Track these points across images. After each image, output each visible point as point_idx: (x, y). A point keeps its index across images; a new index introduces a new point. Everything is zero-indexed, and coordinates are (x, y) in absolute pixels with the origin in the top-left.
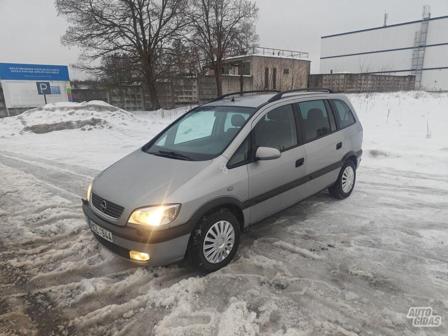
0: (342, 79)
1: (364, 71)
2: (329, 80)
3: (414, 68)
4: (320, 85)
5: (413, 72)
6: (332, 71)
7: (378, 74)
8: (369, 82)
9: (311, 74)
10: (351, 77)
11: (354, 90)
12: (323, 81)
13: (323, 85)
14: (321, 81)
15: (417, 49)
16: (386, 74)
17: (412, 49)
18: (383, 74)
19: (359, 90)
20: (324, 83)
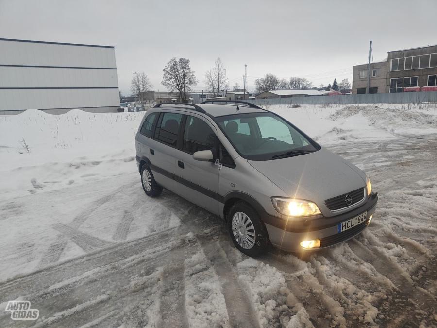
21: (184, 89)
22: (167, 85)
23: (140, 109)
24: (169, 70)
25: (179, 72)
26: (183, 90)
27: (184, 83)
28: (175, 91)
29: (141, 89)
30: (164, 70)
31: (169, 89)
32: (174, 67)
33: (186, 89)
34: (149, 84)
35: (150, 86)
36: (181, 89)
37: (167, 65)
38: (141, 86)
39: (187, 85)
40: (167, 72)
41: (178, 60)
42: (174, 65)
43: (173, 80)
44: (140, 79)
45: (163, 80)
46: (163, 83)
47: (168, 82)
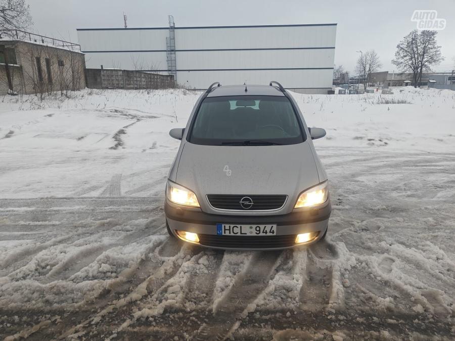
0: (121, 76)
1: (138, 69)
2: (108, 76)
3: (170, 68)
4: (99, 80)
5: (170, 72)
6: (102, 66)
7: (149, 72)
8: (143, 80)
9: (86, 68)
10: (127, 73)
11: (132, 86)
12: (102, 76)
13: (102, 81)
14: (100, 75)
15: (170, 52)
16: (154, 73)
17: (166, 52)
18: (152, 73)
19: (136, 86)
20: (103, 78)
21: (421, 70)
22: (398, 64)
23: (352, 92)
24: (404, 46)
25: (419, 48)
26: (419, 70)
27: (421, 62)
28: (407, 72)
29: (367, 69)
30: (398, 46)
31: (400, 69)
32: (413, 42)
33: (424, 69)
34: (378, 64)
35: (379, 66)
36: (417, 68)
37: (403, 39)
38: (367, 67)
39: (426, 63)
40: (402, 48)
41: (419, 33)
42: (413, 39)
43: (407, 58)
44: (368, 58)
45: (395, 58)
46: (394, 62)
47: (401, 60)
